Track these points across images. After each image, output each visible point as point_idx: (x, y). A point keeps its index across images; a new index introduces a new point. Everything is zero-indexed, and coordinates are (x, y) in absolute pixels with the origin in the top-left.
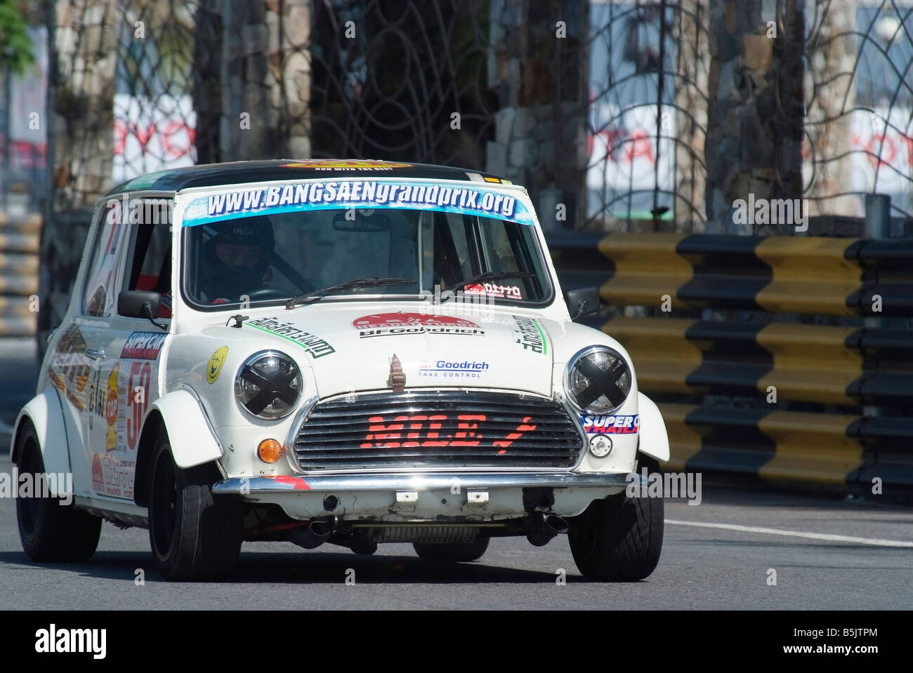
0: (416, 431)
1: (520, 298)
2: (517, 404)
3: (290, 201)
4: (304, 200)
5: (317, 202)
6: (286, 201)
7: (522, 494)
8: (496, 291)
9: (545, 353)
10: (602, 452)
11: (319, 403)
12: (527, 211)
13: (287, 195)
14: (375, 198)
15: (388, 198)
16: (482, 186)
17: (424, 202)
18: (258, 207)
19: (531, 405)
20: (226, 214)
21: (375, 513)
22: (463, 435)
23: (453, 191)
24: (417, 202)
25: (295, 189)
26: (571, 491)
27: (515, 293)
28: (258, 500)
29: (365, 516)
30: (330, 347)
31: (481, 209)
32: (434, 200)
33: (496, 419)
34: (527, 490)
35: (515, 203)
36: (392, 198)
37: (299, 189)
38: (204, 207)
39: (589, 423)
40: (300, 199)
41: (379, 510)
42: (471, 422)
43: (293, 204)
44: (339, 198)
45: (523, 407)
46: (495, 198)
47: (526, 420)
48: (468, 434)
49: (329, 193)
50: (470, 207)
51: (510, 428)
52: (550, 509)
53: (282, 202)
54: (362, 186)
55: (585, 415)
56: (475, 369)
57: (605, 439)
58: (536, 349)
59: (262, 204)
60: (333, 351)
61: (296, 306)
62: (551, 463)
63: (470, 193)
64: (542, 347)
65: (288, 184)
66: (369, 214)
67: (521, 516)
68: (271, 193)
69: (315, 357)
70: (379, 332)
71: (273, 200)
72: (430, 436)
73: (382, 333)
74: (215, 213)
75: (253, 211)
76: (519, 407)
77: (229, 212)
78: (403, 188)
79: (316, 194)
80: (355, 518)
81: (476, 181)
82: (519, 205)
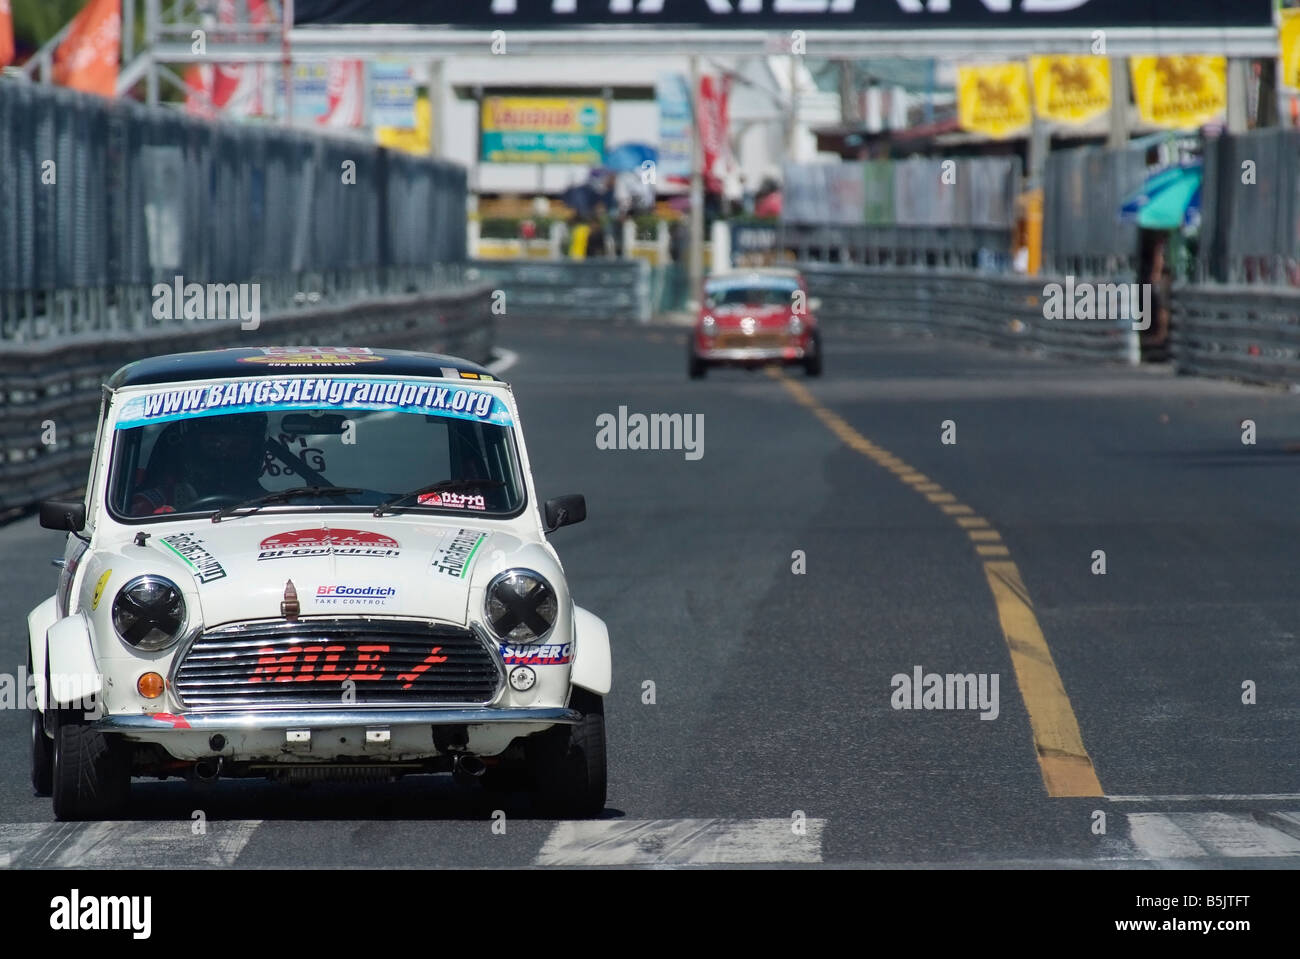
0: (311, 663)
1: (483, 508)
2: (425, 633)
3: (233, 402)
4: (248, 400)
5: (262, 403)
6: (229, 401)
7: (431, 731)
8: (455, 501)
9: (463, 577)
10: (525, 684)
11: (205, 632)
12: (505, 410)
13: (231, 395)
14: (328, 397)
15: (343, 396)
16: (456, 383)
17: (383, 401)
18: (198, 408)
19: (440, 633)
20: (163, 415)
21: (268, 753)
22: (364, 668)
23: (418, 389)
24: (375, 401)
25: (239, 387)
26: (488, 728)
27: (477, 503)
28: (139, 738)
29: (258, 756)
30: (222, 571)
31: (451, 408)
32: (395, 400)
33: (401, 650)
34: (437, 729)
35: (493, 399)
36: (347, 397)
37: (244, 388)
38: (140, 408)
39: (510, 653)
40: (244, 399)
41: (272, 749)
42: (373, 654)
43: (236, 404)
44: (287, 398)
45: (432, 637)
46: (468, 397)
47: (435, 651)
48: (369, 667)
49: (277, 392)
50: (438, 407)
51: (416, 660)
52: (465, 748)
53: (225, 402)
54: (314, 385)
55: (505, 645)
56: (380, 595)
57: (527, 672)
58: (454, 572)
59: (202, 405)
60: (224, 575)
61: (222, 519)
62: (463, 698)
63: (439, 390)
64: (462, 570)
65: (232, 382)
66: (318, 415)
67: (433, 755)
68: (213, 392)
69: (203, 582)
70: (280, 553)
71: (214, 400)
72: (326, 668)
73: (283, 555)
74: (151, 414)
75: (192, 412)
76: (427, 637)
77: (166, 413)
78: (360, 386)
79: (262, 393)
80: (248, 759)
81: (449, 377)
82: (497, 404)
